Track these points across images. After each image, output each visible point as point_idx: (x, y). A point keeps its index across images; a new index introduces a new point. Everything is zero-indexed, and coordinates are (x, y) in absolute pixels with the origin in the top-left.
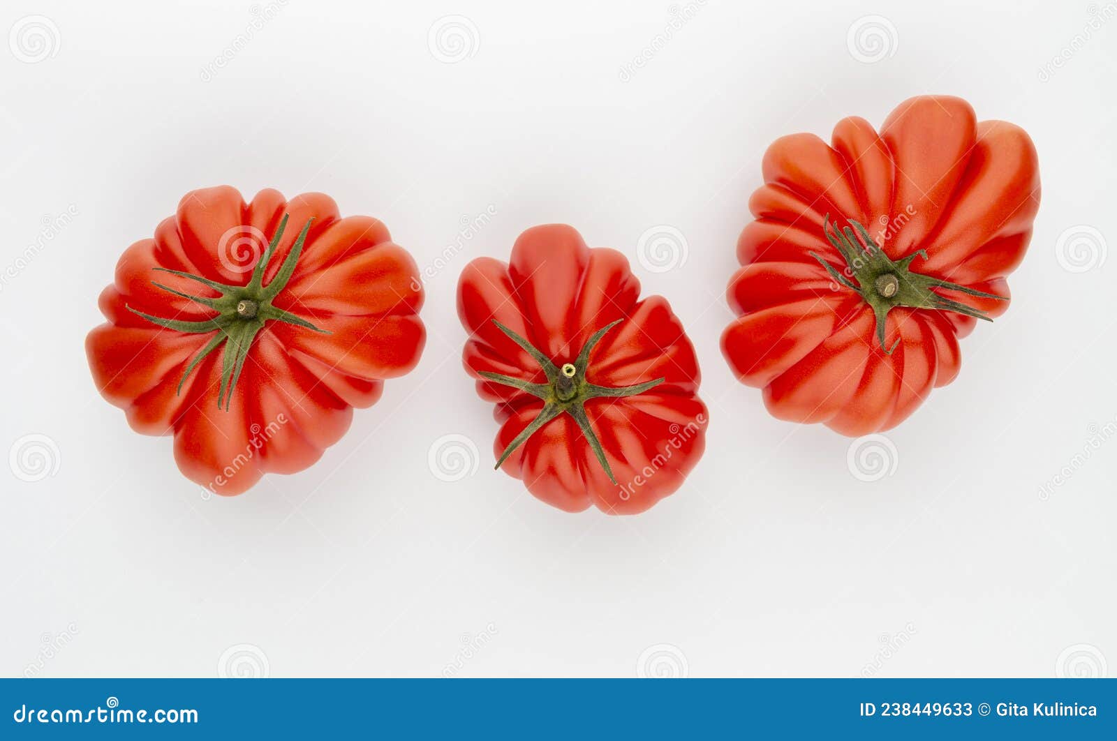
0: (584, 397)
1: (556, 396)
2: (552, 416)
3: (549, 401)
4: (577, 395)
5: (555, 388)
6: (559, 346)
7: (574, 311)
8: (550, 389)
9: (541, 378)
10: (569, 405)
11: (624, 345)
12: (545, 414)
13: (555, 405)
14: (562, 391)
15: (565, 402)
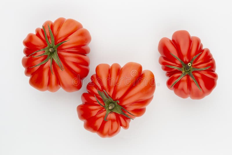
0: (192, 71)
1: (185, 70)
2: (184, 75)
3: (183, 72)
4: (190, 70)
5: (184, 69)
6: (186, 59)
7: (190, 51)
8: (183, 69)
9: (181, 66)
10: (188, 73)
11: (200, 60)
12: (183, 75)
13: (185, 73)
14: (187, 69)
15: (187, 72)
